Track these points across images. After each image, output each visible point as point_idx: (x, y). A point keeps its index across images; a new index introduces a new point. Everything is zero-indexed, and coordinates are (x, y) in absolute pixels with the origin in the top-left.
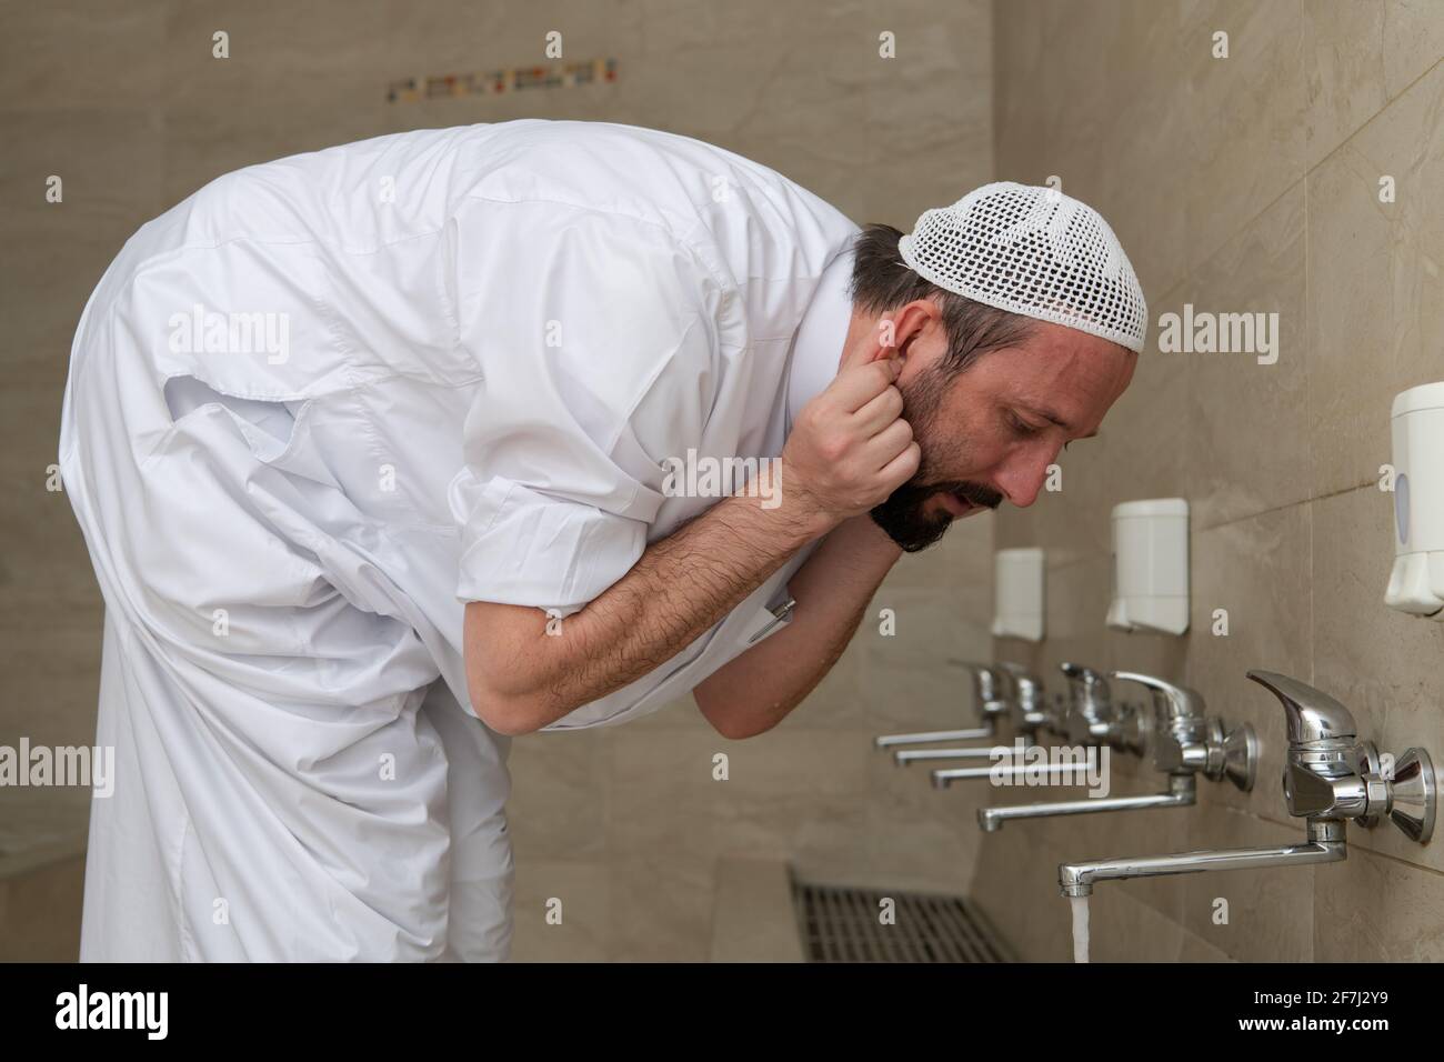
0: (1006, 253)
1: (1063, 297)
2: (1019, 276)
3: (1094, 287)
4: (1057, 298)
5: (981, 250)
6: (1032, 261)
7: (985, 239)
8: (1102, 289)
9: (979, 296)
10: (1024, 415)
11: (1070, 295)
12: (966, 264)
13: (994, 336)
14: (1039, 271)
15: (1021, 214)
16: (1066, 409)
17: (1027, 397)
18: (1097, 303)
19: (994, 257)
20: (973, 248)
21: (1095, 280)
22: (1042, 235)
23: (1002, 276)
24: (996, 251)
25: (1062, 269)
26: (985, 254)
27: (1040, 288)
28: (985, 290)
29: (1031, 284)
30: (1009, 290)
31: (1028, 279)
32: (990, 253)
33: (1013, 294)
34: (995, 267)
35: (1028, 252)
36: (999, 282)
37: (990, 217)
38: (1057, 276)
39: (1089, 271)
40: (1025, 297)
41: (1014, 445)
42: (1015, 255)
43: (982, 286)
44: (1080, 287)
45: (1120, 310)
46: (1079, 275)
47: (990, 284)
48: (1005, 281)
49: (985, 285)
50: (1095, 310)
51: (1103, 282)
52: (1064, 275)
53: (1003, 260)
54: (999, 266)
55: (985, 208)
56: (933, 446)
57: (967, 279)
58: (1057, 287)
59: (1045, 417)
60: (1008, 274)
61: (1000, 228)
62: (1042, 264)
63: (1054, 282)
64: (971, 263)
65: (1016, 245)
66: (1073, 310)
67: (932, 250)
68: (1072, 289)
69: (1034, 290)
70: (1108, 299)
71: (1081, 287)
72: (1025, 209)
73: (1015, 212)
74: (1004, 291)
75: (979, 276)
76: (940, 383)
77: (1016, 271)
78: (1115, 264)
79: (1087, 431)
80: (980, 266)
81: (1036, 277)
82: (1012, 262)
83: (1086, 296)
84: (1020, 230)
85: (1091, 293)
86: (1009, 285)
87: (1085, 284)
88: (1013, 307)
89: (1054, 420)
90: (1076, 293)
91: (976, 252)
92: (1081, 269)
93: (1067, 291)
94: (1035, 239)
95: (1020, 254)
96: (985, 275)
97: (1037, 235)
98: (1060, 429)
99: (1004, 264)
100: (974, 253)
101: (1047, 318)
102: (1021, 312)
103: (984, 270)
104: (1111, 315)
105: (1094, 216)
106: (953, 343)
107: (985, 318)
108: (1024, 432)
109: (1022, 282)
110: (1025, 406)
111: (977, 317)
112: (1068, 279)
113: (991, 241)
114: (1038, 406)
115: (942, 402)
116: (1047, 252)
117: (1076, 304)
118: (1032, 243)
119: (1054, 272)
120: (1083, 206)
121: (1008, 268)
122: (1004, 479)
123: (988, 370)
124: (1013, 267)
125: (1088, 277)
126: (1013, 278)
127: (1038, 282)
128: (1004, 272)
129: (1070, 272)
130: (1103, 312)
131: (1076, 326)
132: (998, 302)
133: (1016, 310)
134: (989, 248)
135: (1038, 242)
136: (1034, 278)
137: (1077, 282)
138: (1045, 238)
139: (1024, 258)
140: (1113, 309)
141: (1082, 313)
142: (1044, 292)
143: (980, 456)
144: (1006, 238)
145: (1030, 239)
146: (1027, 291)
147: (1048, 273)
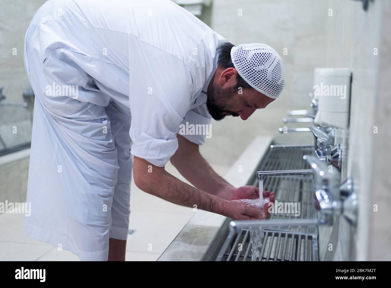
0: (256, 73)
6: (261, 77)
9: (246, 80)
14: (262, 80)
15: (264, 63)
17: (251, 101)
19: (253, 72)
22: (266, 71)
25: (268, 81)
28: (248, 79)
30: (253, 82)
31: (258, 81)
35: (261, 74)
36: (251, 79)
40: (256, 85)
41: (245, 108)
44: (270, 86)
47: (249, 78)
48: (253, 79)
54: (253, 75)
57: (244, 75)
58: (264, 85)
59: (254, 106)
60: (254, 78)
61: (257, 65)
62: (263, 78)
64: (247, 71)
65: (259, 71)
66: (266, 91)
73: (262, 62)
76: (233, 92)
80: (249, 73)
82: (256, 75)
84: (262, 67)
89: (256, 107)
90: (268, 87)
92: (272, 81)
93: (266, 86)
94: (264, 71)
95: (259, 74)
96: (248, 76)
97: (265, 70)
99: (254, 75)
101: (259, 91)
102: (254, 87)
106: (238, 83)
112: (268, 83)
113: (254, 68)
114: (253, 104)
116: (266, 76)
124: (256, 77)
125: (273, 84)
127: (260, 82)
128: (253, 77)
131: (265, 94)
132: (250, 83)
134: (252, 70)
135: (264, 72)
137: (270, 84)
138: (267, 72)
144: (257, 69)
145: (263, 71)
146: (257, 83)
147: (264, 81)
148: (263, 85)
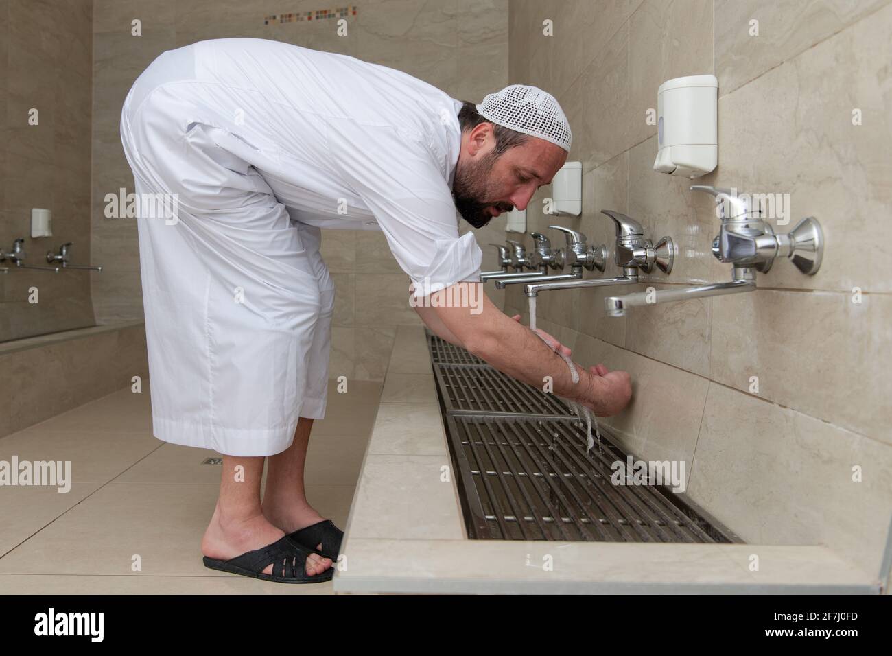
0: (519, 109)
1: (541, 127)
2: (524, 119)
3: (552, 124)
4: (538, 128)
5: (510, 108)
6: (529, 113)
7: (511, 104)
8: (556, 125)
9: (508, 126)
10: (524, 173)
11: (543, 127)
12: (503, 113)
13: (513, 141)
14: (532, 117)
15: (525, 96)
16: (541, 171)
17: (525, 166)
18: (554, 130)
19: (514, 111)
20: (506, 107)
21: (553, 122)
22: (533, 103)
23: (517, 118)
24: (515, 109)
25: (541, 117)
26: (511, 110)
27: (532, 123)
29: (528, 122)
31: (527, 120)
32: (513, 109)
33: (521, 125)
34: (515, 115)
35: (528, 109)
36: (516, 120)
37: (513, 96)
38: (539, 119)
39: (551, 118)
40: (526, 127)
41: (519, 186)
42: (522, 111)
43: (510, 122)
45: (562, 134)
46: (547, 119)
47: (513, 121)
48: (518, 120)
49: (511, 122)
50: (553, 133)
51: (556, 123)
52: (541, 119)
53: (518, 112)
54: (516, 114)
55: (511, 92)
56: (489, 184)
57: (503, 119)
58: (539, 124)
59: (532, 174)
60: (520, 117)
61: (517, 100)
62: (533, 114)
63: (538, 122)
64: (506, 113)
65: (523, 107)
66: (544, 133)
67: (490, 108)
68: (544, 124)
69: (530, 124)
70: (558, 129)
71: (547, 124)
72: (527, 93)
73: (523, 94)
74: (518, 124)
75: (509, 118)
76: (493, 159)
77: (523, 116)
78: (560, 117)
79: (546, 182)
80: (509, 114)
81: (531, 119)
82: (521, 113)
83: (549, 127)
84: (524, 101)
85: (551, 127)
86: (520, 122)
87: (549, 123)
88: (521, 130)
89: (535, 175)
90: (546, 126)
91: (508, 109)
92: (548, 117)
93: (542, 125)
94: (530, 105)
95: (525, 110)
96: (511, 118)
97: (531, 103)
98: (537, 179)
99: (518, 114)
100: (506, 109)
101: (534, 135)
102: (524, 132)
103: (510, 116)
104: (558, 136)
105: (552, 99)
106: (498, 143)
107: (510, 134)
108: (523, 180)
109: (525, 121)
110: (524, 169)
111: (507, 133)
112: (543, 120)
113: (514, 105)
114: (530, 170)
115: (493, 167)
116: (535, 110)
117: (545, 130)
118: (528, 106)
119: (537, 117)
120: (549, 94)
121: (520, 115)
122: (514, 199)
123: (510, 155)
125: (550, 121)
126: (521, 119)
127: (531, 121)
129: (544, 118)
130: (556, 134)
131: (545, 139)
132: (515, 128)
133: (522, 132)
134: (513, 107)
135: (532, 106)
136: (530, 119)
137: (546, 122)
138: (534, 105)
139: (526, 112)
140: (560, 133)
141: (548, 134)
142: (533, 125)
143: (506, 189)
144: (519, 104)
146: (527, 124)
147: (535, 118)
148: (536, 124)
